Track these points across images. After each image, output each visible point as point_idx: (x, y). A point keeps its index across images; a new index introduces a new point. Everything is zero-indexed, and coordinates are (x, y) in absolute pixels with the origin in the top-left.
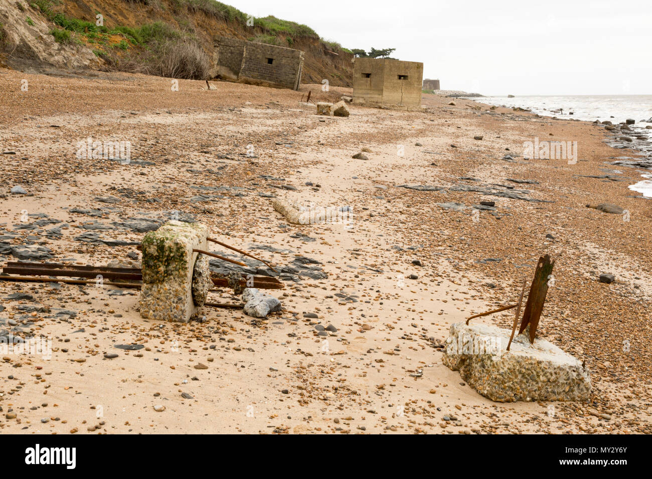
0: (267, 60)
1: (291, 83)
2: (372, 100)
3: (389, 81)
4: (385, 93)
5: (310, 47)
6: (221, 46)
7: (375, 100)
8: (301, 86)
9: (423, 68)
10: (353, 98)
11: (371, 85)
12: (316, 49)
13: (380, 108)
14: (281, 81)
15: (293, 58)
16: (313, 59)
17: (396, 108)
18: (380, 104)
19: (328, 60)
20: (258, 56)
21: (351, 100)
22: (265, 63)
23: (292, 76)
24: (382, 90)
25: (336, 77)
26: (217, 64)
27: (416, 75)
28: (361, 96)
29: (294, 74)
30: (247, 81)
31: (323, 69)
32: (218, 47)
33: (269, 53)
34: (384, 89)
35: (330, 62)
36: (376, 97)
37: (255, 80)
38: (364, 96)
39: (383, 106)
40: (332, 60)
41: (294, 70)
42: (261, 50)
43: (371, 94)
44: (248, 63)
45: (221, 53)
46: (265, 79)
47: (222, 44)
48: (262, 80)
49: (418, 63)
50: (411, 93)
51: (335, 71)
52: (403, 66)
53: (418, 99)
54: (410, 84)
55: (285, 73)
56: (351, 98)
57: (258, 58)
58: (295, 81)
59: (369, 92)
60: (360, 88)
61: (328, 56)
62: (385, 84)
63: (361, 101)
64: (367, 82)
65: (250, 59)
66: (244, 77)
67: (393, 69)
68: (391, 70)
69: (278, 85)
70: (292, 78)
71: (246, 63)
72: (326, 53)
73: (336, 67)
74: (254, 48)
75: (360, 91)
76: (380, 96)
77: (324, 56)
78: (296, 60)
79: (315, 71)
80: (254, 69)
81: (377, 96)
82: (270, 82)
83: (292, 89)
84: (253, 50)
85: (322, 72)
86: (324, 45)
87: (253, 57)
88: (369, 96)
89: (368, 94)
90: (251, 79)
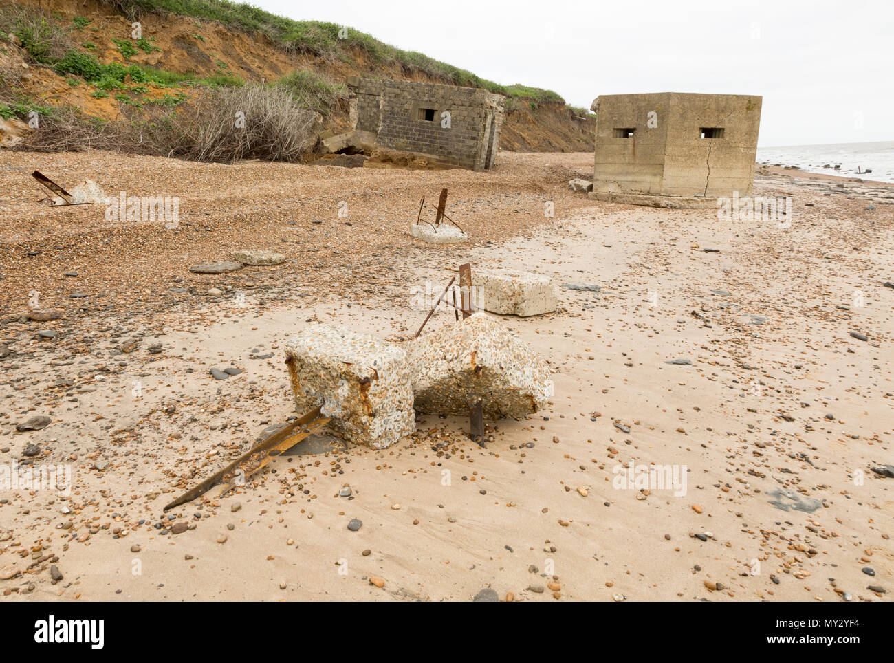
0: (423, 115)
1: (468, 157)
2: (639, 187)
3: (679, 142)
4: (669, 172)
5: (555, 112)
6: (360, 96)
7: (645, 187)
8: (501, 155)
9: (760, 108)
10: (595, 184)
11: (634, 154)
12: (561, 114)
13: (657, 205)
14: (450, 153)
15: (470, 105)
16: (559, 124)
17: (694, 205)
18: (658, 198)
19: (575, 125)
20: (406, 106)
21: (590, 188)
22: (420, 119)
23: (472, 143)
24: (662, 165)
25: (581, 141)
26: (357, 128)
27: (744, 126)
28: (611, 178)
29: (473, 138)
30: (386, 156)
31: (569, 134)
32: (355, 97)
33: (425, 99)
34: (667, 161)
35: (577, 127)
36: (647, 181)
37: (400, 153)
38: (618, 178)
39: (664, 202)
40: (580, 125)
41: (474, 129)
42: (410, 93)
43: (633, 173)
44: (388, 121)
45: (362, 108)
46: (421, 151)
47: (362, 91)
48: (415, 153)
49: (749, 98)
50: (731, 168)
51: (582, 135)
52: (713, 106)
53: (746, 182)
54: (729, 148)
55: (457, 136)
56: (589, 183)
57: (407, 110)
58: (476, 153)
59: (631, 169)
60: (610, 160)
61: (576, 121)
62: (669, 149)
63: (612, 189)
64: (625, 145)
65: (392, 113)
66: (383, 149)
67: (689, 115)
68: (683, 116)
69: (444, 162)
70: (471, 147)
71: (384, 122)
72: (573, 118)
73: (583, 131)
74: (397, 91)
75: (611, 169)
76: (657, 179)
77: (571, 122)
78: (478, 110)
79: (560, 136)
80: (398, 133)
81: (648, 178)
82: (429, 156)
83: (472, 168)
84: (397, 96)
85: (567, 136)
86: (571, 111)
87: (396, 109)
88: (630, 178)
89: (628, 173)
90: (394, 153)
